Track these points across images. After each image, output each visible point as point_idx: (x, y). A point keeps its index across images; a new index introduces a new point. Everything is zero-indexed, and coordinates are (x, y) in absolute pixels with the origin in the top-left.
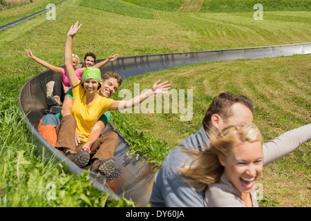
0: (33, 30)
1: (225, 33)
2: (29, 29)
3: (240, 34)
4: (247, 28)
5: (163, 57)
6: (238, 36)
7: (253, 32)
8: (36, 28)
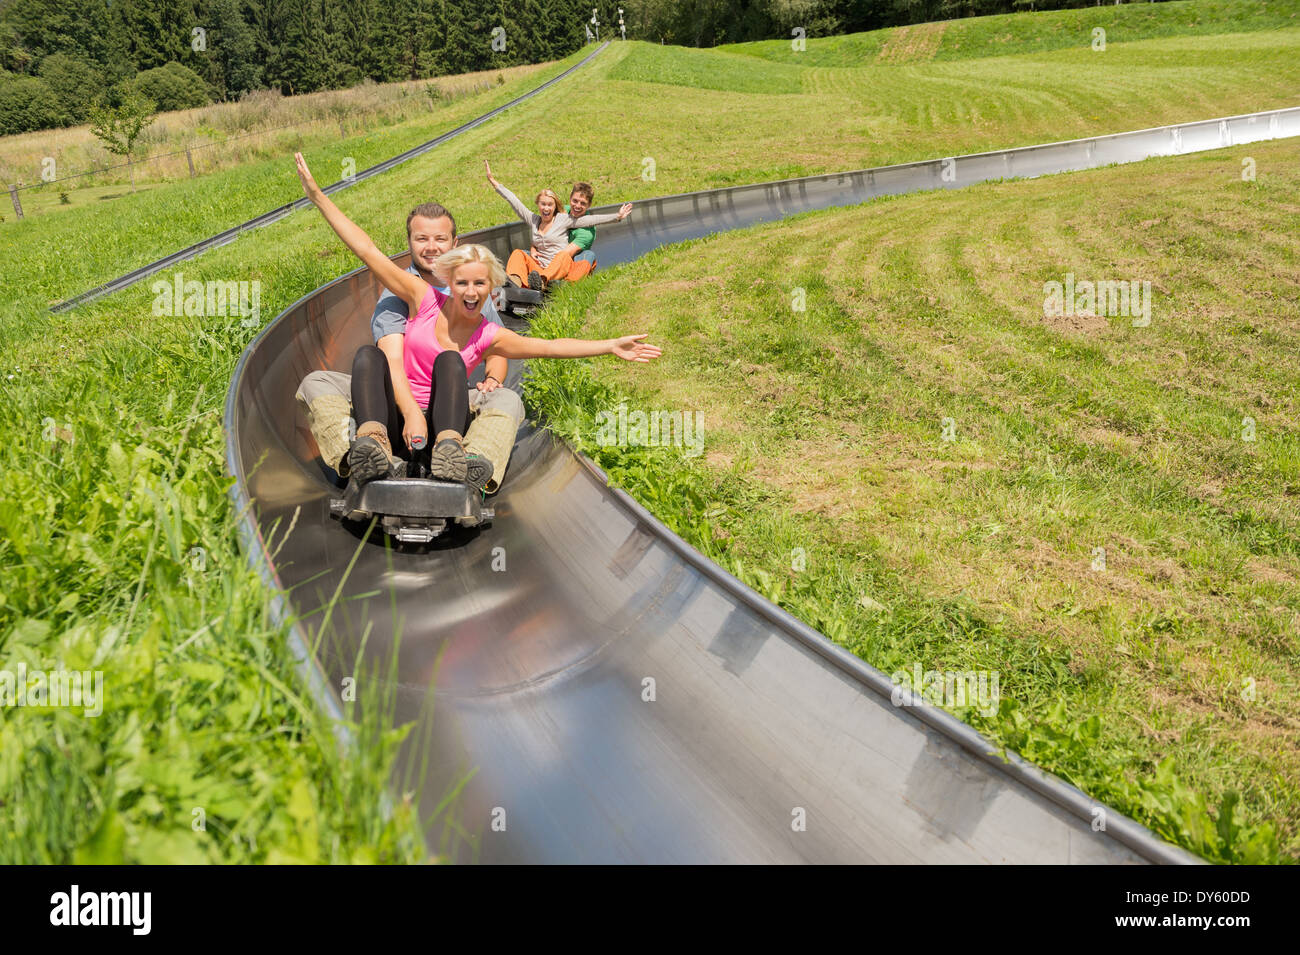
0: (475, 153)
1: (975, 113)
2: (467, 150)
3: (1019, 113)
4: (1044, 95)
5: (776, 189)
6: (1012, 117)
7: (1057, 103)
8: (485, 146)
